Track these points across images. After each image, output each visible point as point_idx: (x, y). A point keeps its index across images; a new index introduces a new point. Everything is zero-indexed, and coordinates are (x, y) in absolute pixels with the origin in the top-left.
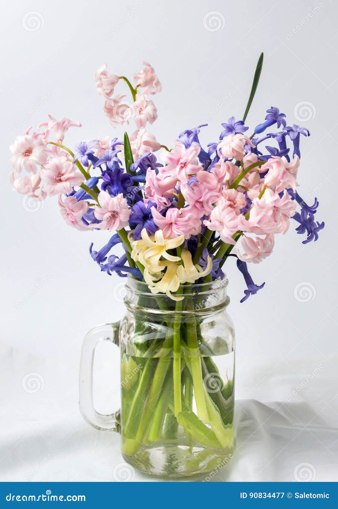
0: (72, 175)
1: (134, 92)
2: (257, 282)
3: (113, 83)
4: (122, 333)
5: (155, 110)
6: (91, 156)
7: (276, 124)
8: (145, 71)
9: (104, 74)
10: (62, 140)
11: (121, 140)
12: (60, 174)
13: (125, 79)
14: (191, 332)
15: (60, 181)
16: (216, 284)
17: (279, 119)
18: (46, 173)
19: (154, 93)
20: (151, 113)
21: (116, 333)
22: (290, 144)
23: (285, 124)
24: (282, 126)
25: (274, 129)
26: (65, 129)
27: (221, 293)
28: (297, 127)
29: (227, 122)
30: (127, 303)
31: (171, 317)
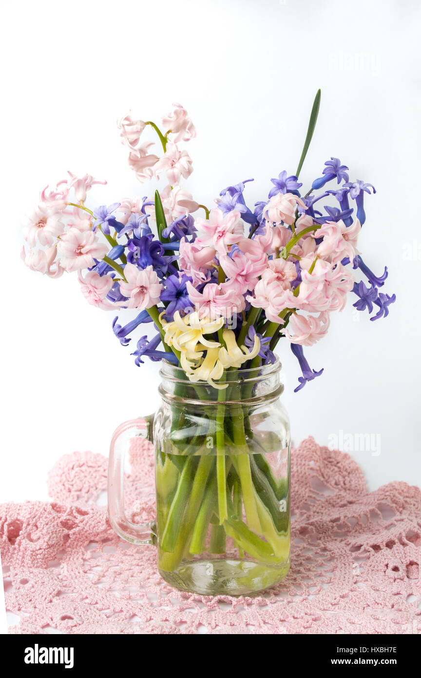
0: (94, 246)
1: (164, 140)
2: (313, 365)
4: (157, 426)
5: (190, 162)
6: (112, 222)
7: (336, 179)
8: (176, 113)
9: (127, 119)
10: (83, 201)
11: (151, 198)
12: (80, 247)
13: (152, 124)
14: (239, 427)
15: (81, 254)
16: (268, 368)
17: (341, 172)
18: (64, 247)
19: (188, 140)
20: (186, 166)
21: (150, 428)
22: (353, 204)
23: (347, 181)
24: (343, 181)
25: (333, 185)
26: (87, 187)
27: (273, 378)
28: (360, 182)
29: (277, 177)
30: (162, 392)
31: (213, 408)
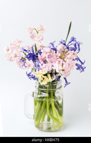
0: (19, 55)
1: (38, 32)
2: (68, 81)
3: (32, 31)
4: (34, 94)
5: (43, 37)
6: (25, 50)
8: (41, 27)
9: (30, 28)
10: (19, 46)
11: (34, 45)
12: (16, 55)
13: (35, 29)
14: (52, 95)
15: (16, 57)
16: (59, 82)
17: (75, 39)
18: (13, 55)
19: (43, 32)
20: (42, 38)
22: (77, 46)
23: (76, 41)
24: (75, 42)
25: (73, 42)
26: (20, 42)
27: (60, 84)
28: (79, 42)
29: (60, 41)
30: (36, 87)
31: (46, 91)
